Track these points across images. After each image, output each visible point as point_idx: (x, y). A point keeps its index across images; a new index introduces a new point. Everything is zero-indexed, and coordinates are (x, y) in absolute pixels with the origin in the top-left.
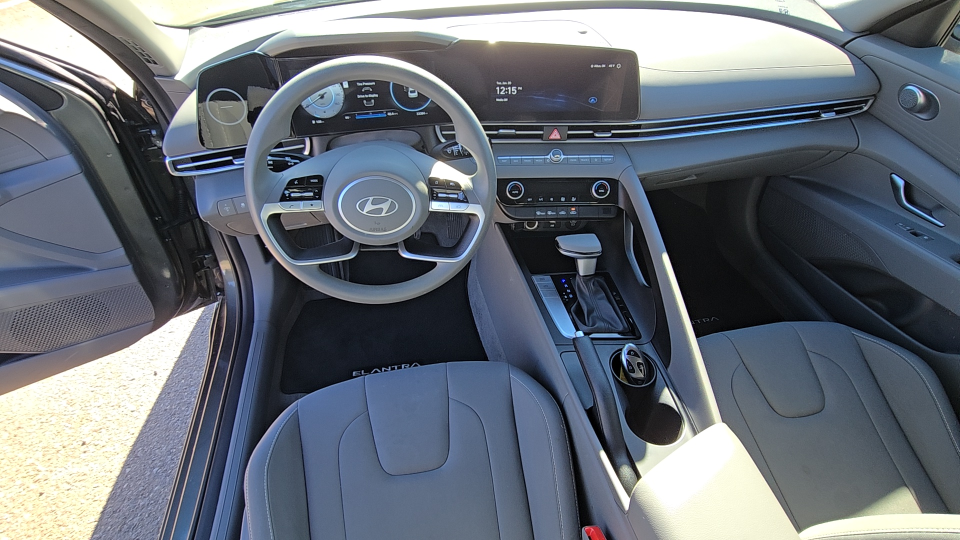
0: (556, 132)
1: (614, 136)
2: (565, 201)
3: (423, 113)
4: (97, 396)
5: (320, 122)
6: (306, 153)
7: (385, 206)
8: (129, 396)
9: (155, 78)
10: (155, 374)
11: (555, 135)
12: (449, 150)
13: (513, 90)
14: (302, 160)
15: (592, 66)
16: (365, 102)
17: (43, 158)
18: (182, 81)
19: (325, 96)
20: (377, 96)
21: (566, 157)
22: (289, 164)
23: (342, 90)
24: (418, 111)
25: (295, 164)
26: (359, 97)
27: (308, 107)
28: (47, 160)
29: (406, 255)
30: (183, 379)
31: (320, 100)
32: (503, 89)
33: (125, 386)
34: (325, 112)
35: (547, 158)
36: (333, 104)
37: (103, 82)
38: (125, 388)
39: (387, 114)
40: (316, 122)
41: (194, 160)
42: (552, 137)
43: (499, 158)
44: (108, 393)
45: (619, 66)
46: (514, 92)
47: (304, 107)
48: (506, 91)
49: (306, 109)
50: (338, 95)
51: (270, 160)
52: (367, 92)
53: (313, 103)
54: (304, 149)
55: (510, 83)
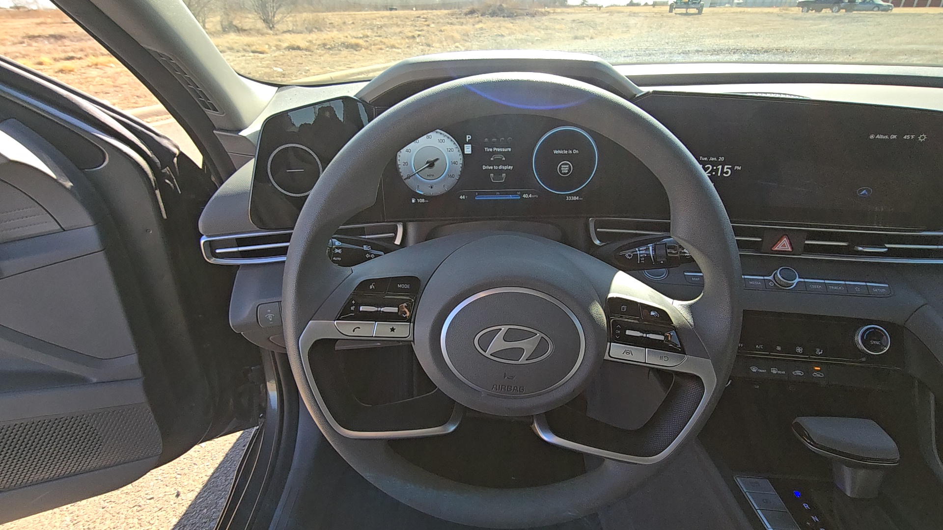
0: (785, 241)
1: (891, 253)
2: (802, 354)
3: (575, 198)
4: (107, 515)
5: (423, 201)
6: (398, 241)
7: (528, 346)
8: (140, 522)
9: (215, 132)
10: (178, 495)
11: (784, 245)
12: (628, 254)
13: (725, 170)
14: (386, 251)
15: (872, 137)
16: (492, 175)
17: (59, 227)
18: (248, 137)
19: (436, 163)
20: (511, 167)
21: (802, 280)
22: (368, 256)
23: (461, 157)
24: (570, 195)
25: (376, 256)
26: (484, 167)
27: (409, 177)
28: (64, 230)
29: (548, 437)
30: (206, 507)
31: (427, 169)
32: (709, 168)
33: (140, 506)
34: (431, 187)
35: (770, 280)
36: (445, 176)
37: (165, 143)
38: (139, 509)
39: (521, 196)
40: (416, 200)
41: (241, 242)
42: (779, 247)
43: (685, 274)
44: (118, 513)
45: (923, 138)
46: (727, 173)
47: (404, 178)
48: (712, 170)
49: (406, 181)
50: (455, 163)
51: (338, 248)
52: (499, 162)
53: (417, 173)
54: (394, 238)
55: (722, 159)
